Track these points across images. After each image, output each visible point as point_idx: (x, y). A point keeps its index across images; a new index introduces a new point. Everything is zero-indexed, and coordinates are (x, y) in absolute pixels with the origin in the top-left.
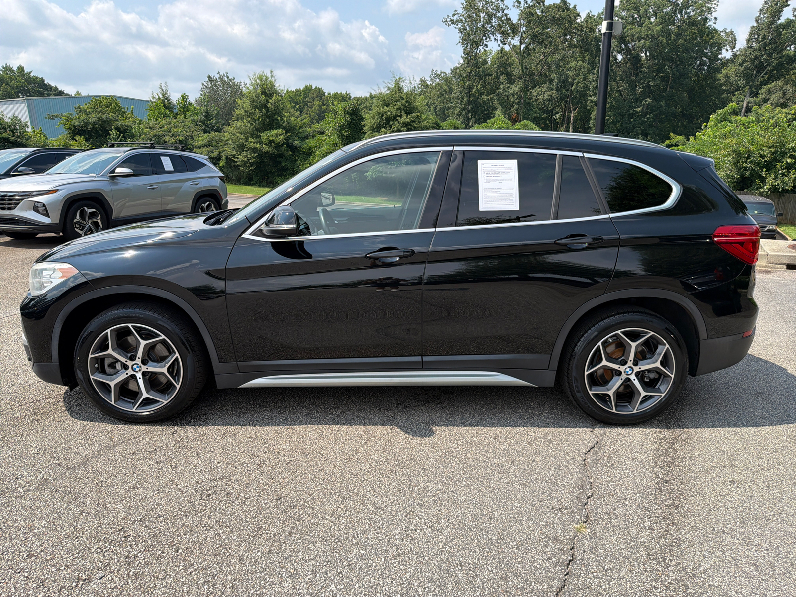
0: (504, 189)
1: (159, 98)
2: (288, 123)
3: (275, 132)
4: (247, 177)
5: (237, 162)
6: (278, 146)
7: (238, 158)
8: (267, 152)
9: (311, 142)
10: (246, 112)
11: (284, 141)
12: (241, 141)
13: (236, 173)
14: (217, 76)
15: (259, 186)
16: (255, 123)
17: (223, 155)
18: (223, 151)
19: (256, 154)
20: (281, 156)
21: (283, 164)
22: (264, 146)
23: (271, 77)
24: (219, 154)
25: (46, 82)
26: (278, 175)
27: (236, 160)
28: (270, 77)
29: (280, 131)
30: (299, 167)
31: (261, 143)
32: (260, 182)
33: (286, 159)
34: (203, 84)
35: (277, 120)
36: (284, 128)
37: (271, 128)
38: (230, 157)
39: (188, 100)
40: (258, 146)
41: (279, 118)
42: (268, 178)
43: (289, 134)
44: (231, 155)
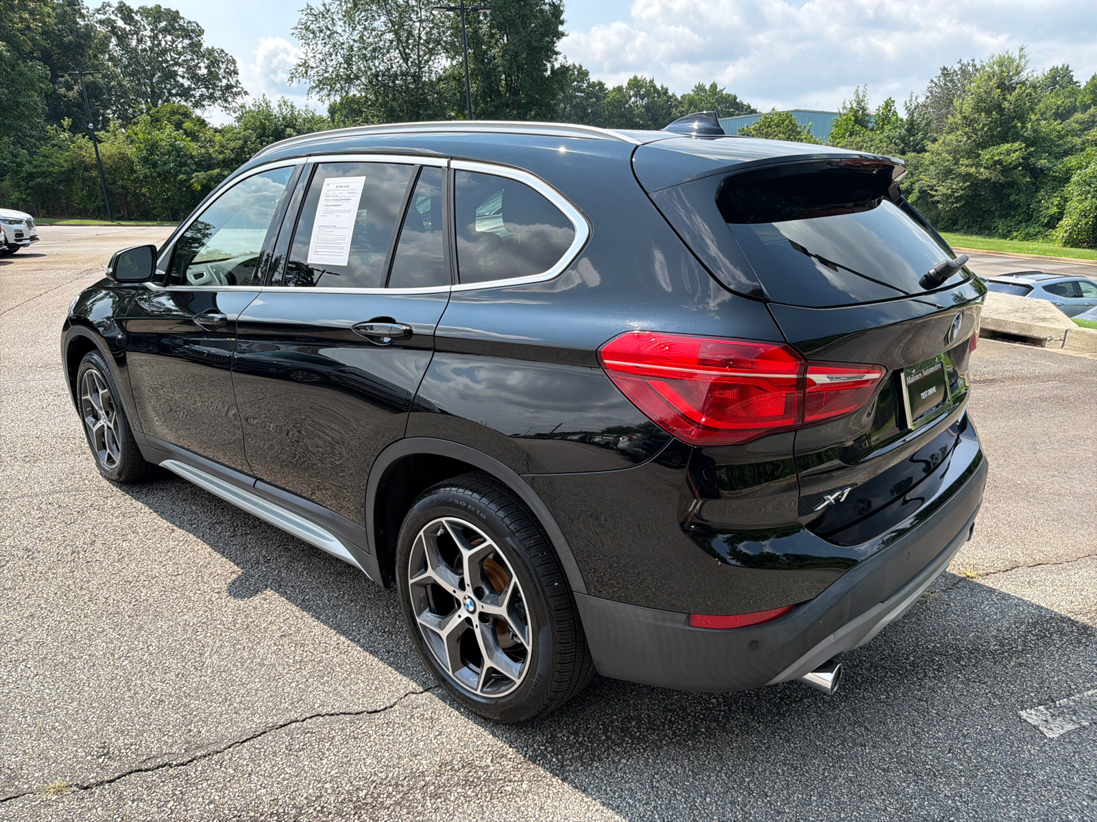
0: (341, 228)
1: (852, 108)
2: (1035, 131)
3: (1006, 146)
4: (949, 219)
5: (934, 196)
6: (1007, 170)
7: (936, 191)
8: (987, 180)
9: (1072, 161)
10: (965, 118)
11: (1021, 161)
12: (947, 163)
13: (933, 213)
14: (957, 67)
15: (966, 233)
16: (976, 134)
17: (917, 187)
18: (917, 181)
19: (968, 184)
20: (1012, 184)
21: (1012, 198)
22: (982, 170)
23: (1021, 57)
24: (911, 186)
25: (738, 101)
26: (1000, 217)
27: (934, 193)
28: (1017, 58)
29: (1016, 145)
30: (1040, 201)
31: (978, 165)
32: (969, 227)
33: (1020, 190)
34: (932, 81)
35: (1015, 127)
36: (1025, 140)
37: (1004, 140)
38: (926, 188)
39: (893, 108)
40: (973, 170)
41: (1019, 124)
42: (983, 221)
43: (1032, 149)
44: (928, 186)
